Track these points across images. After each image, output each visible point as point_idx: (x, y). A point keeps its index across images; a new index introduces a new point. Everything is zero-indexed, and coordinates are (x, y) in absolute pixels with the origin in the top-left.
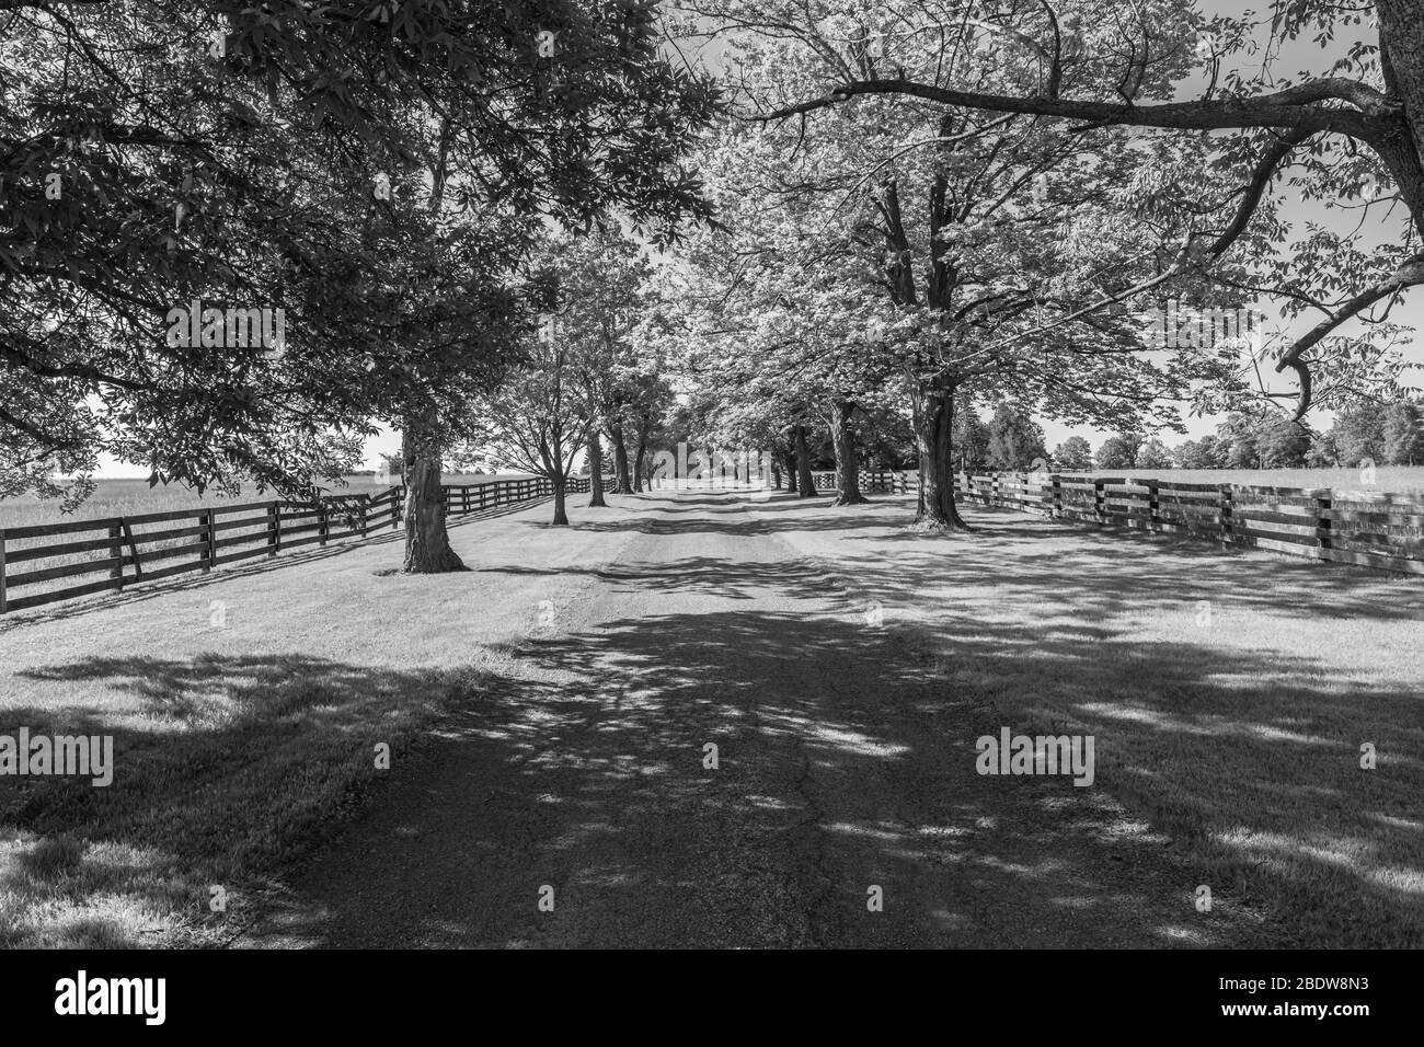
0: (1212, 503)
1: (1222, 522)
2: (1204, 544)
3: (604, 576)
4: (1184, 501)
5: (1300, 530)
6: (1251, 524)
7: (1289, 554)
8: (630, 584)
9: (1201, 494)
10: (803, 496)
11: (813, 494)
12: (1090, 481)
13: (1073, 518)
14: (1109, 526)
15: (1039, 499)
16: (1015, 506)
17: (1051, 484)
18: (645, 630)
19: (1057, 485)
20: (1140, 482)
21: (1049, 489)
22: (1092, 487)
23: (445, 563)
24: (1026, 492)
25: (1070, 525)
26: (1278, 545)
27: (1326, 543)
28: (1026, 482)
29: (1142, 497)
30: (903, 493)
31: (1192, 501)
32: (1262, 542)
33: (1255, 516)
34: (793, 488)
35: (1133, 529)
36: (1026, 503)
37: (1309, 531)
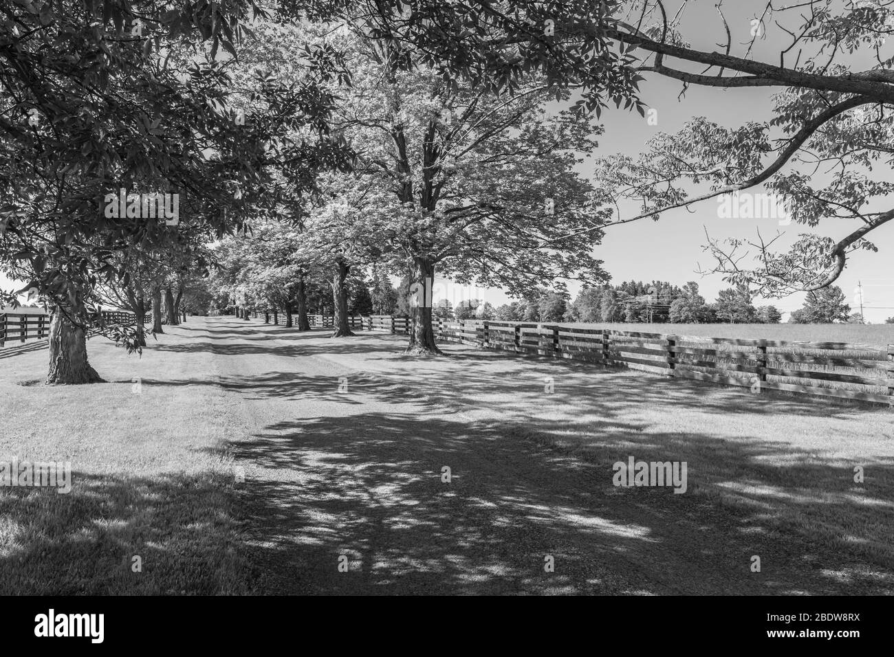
0: (597, 341)
1: (604, 353)
2: (591, 366)
3: (226, 386)
4: (578, 339)
5: (656, 358)
6: (624, 354)
7: (649, 372)
8: (251, 393)
9: (590, 336)
10: (301, 330)
11: (308, 329)
12: (512, 326)
13: (499, 348)
14: (524, 353)
15: (474, 336)
16: (456, 340)
17: (483, 327)
18: (311, 431)
19: (486, 327)
20: (548, 327)
21: (482, 330)
22: (513, 330)
23: (85, 376)
24: (463, 331)
25: (498, 353)
26: (642, 367)
27: (672, 366)
28: (463, 325)
29: (548, 336)
30: (370, 330)
31: (584, 340)
32: (631, 365)
33: (626, 349)
34: (289, 324)
35: (541, 356)
36: (463, 338)
37: (663, 359)
